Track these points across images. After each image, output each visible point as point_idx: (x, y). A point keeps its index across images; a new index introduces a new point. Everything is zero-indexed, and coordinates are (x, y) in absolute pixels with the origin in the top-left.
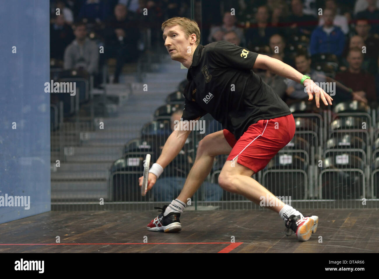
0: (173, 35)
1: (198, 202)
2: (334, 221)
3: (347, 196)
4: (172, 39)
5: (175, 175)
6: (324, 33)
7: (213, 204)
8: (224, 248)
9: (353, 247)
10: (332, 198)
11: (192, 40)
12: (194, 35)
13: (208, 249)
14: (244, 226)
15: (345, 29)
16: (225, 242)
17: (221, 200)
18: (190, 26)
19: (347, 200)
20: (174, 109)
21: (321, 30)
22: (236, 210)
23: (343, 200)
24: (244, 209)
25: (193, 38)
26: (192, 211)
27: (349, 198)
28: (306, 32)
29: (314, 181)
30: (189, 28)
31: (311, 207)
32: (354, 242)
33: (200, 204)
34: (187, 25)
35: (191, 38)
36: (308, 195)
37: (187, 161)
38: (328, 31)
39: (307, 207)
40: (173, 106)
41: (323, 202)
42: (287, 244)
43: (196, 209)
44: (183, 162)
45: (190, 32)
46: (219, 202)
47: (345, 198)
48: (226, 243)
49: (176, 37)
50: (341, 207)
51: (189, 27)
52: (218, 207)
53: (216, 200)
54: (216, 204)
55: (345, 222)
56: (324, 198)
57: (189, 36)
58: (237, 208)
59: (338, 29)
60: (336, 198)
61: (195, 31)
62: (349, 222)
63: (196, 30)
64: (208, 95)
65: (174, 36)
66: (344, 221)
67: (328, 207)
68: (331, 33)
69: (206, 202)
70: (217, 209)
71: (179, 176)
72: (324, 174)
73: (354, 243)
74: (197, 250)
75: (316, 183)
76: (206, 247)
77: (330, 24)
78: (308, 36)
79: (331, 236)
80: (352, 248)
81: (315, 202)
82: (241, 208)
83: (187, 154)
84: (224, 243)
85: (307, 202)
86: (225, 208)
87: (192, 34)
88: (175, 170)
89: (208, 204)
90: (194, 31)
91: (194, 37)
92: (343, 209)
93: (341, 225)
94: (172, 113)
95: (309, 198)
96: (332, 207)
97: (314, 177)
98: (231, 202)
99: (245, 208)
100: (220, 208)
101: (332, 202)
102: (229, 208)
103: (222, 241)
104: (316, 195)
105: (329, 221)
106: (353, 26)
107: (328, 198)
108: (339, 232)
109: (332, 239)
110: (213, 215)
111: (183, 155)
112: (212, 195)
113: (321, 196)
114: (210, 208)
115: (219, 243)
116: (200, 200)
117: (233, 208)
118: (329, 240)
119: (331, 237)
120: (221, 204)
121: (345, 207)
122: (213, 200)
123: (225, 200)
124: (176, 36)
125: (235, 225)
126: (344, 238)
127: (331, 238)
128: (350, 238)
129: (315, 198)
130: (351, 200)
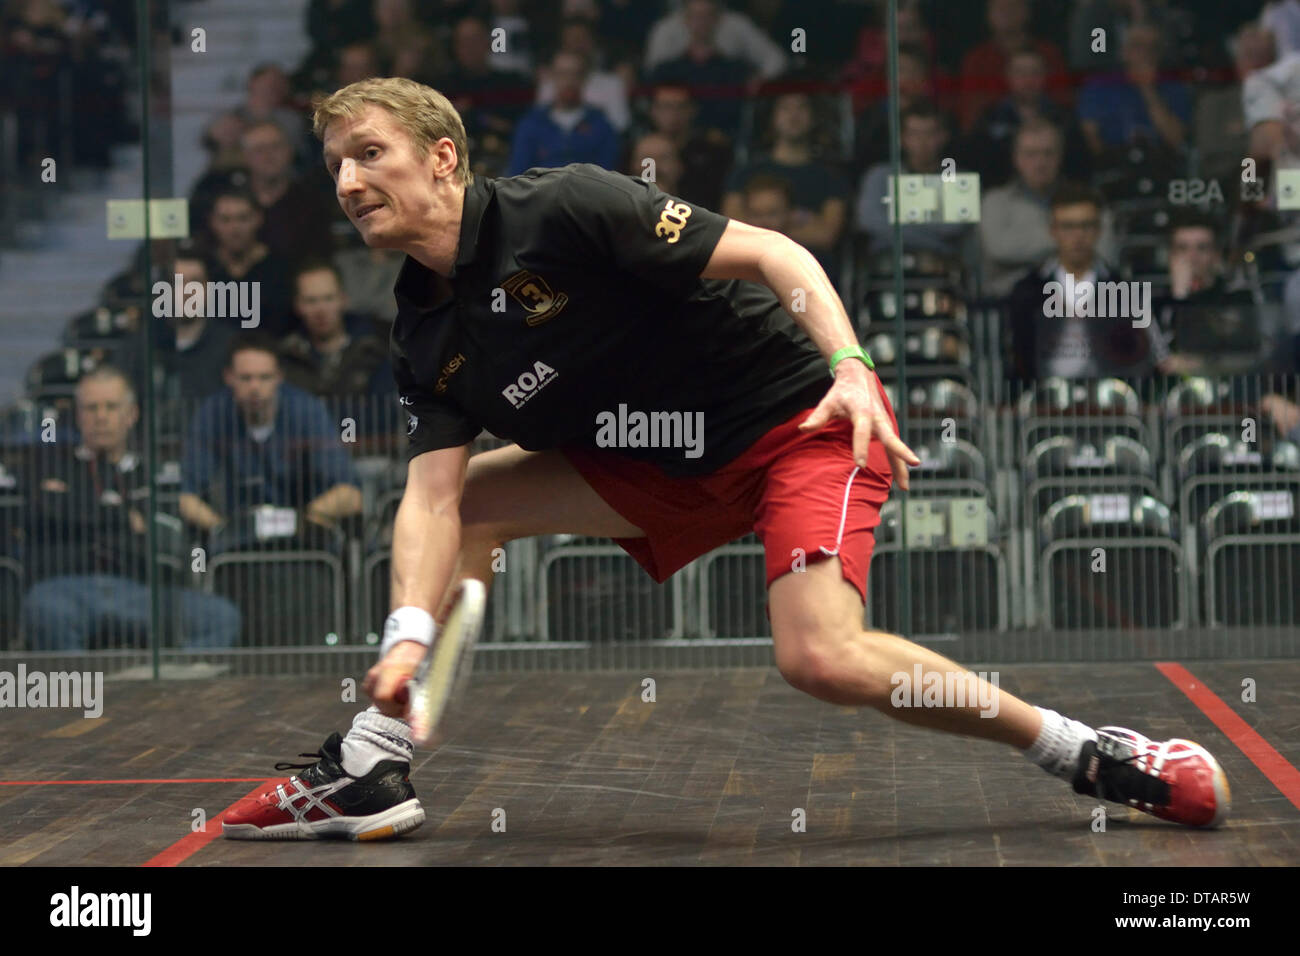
0: (366, 151)
1: (163, 652)
2: (583, 710)
3: (625, 630)
4: (366, 167)
5: (91, 569)
6: (554, 129)
7: (208, 659)
8: (244, 795)
9: (644, 790)
10: (579, 638)
11: (440, 164)
12: (448, 143)
13: (191, 799)
14: (305, 727)
15: (618, 116)
16: (245, 778)
17: (234, 644)
18: (427, 111)
19: (625, 645)
20: (89, 364)
21: (544, 119)
22: (281, 678)
23: (613, 644)
24: (305, 675)
25: (443, 156)
26: (143, 683)
27: (630, 637)
28: (499, 124)
29: (523, 586)
30: (425, 119)
31: (515, 666)
32: (646, 775)
33: (169, 659)
34: (416, 105)
35: (437, 158)
36: (506, 629)
37: (128, 525)
38: (566, 119)
39: (502, 667)
40: (84, 353)
41: (552, 651)
42: (439, 782)
43: (156, 673)
44: (116, 527)
45: (430, 135)
46: (227, 651)
47: (618, 637)
48: (249, 780)
49: (379, 158)
50: (606, 666)
51: (425, 115)
52: (225, 667)
53: (220, 645)
54: (220, 659)
55: (620, 712)
56: (553, 637)
57: (426, 149)
58: (284, 670)
59: (595, 117)
60: (592, 638)
61: (449, 129)
62: (631, 712)
63: (451, 122)
64: (529, 371)
65: (373, 154)
66: (615, 710)
67: (567, 667)
68: (576, 129)
69: (189, 651)
70: (221, 675)
71: (104, 569)
72: (553, 564)
73: (647, 778)
74: (159, 803)
75: (530, 594)
76: (189, 793)
77: (572, 99)
78: (505, 137)
79: (574, 755)
80: (639, 792)
81: (528, 652)
82: (297, 671)
83: (128, 503)
84: (244, 781)
85: (502, 653)
86: (246, 671)
87: (438, 139)
88: (91, 554)
89: (195, 659)
90: (445, 125)
91: (447, 150)
92: (612, 672)
93: (605, 723)
94: (82, 374)
95: (509, 638)
96: (579, 667)
97: (523, 572)
98: (266, 651)
99: (309, 669)
100: (233, 672)
101: (578, 652)
102: (258, 671)
103: (237, 774)
104: (530, 629)
105: (569, 710)
106: (643, 104)
107: (566, 638)
108: (601, 743)
109: (578, 765)
110: (210, 692)
111: (115, 508)
112: (207, 632)
113: (544, 631)
114: (201, 670)
115: (229, 780)
116: (169, 644)
117: (271, 671)
118: (569, 768)
119: (576, 760)
120: (232, 659)
121: (618, 665)
122: (208, 646)
123: (245, 643)
124: (379, 154)
125: (279, 724)
126: (616, 759)
127: (573, 760)
128: (635, 762)
129: (528, 639)
130: (637, 644)
